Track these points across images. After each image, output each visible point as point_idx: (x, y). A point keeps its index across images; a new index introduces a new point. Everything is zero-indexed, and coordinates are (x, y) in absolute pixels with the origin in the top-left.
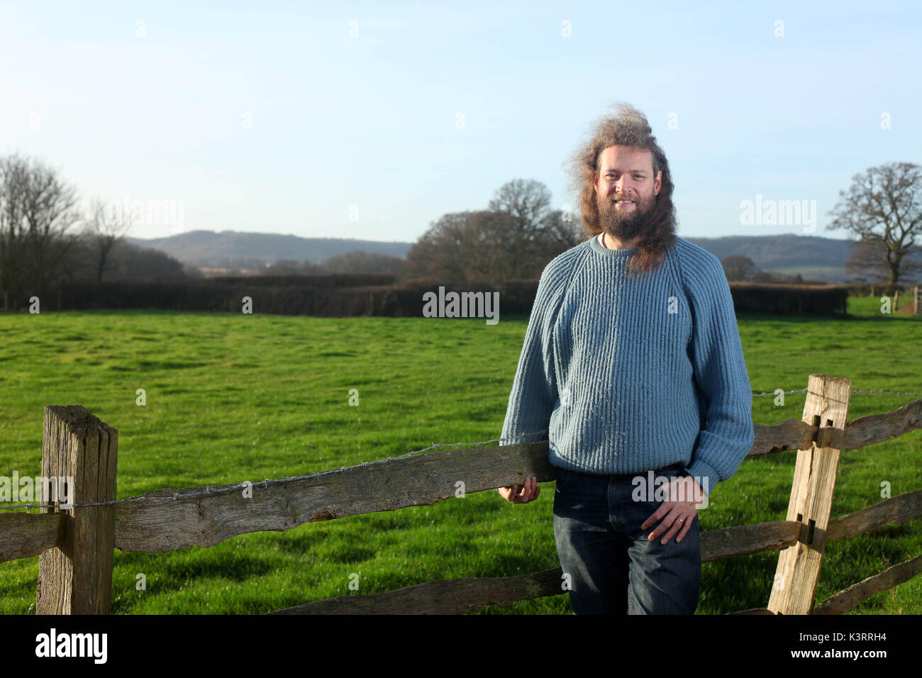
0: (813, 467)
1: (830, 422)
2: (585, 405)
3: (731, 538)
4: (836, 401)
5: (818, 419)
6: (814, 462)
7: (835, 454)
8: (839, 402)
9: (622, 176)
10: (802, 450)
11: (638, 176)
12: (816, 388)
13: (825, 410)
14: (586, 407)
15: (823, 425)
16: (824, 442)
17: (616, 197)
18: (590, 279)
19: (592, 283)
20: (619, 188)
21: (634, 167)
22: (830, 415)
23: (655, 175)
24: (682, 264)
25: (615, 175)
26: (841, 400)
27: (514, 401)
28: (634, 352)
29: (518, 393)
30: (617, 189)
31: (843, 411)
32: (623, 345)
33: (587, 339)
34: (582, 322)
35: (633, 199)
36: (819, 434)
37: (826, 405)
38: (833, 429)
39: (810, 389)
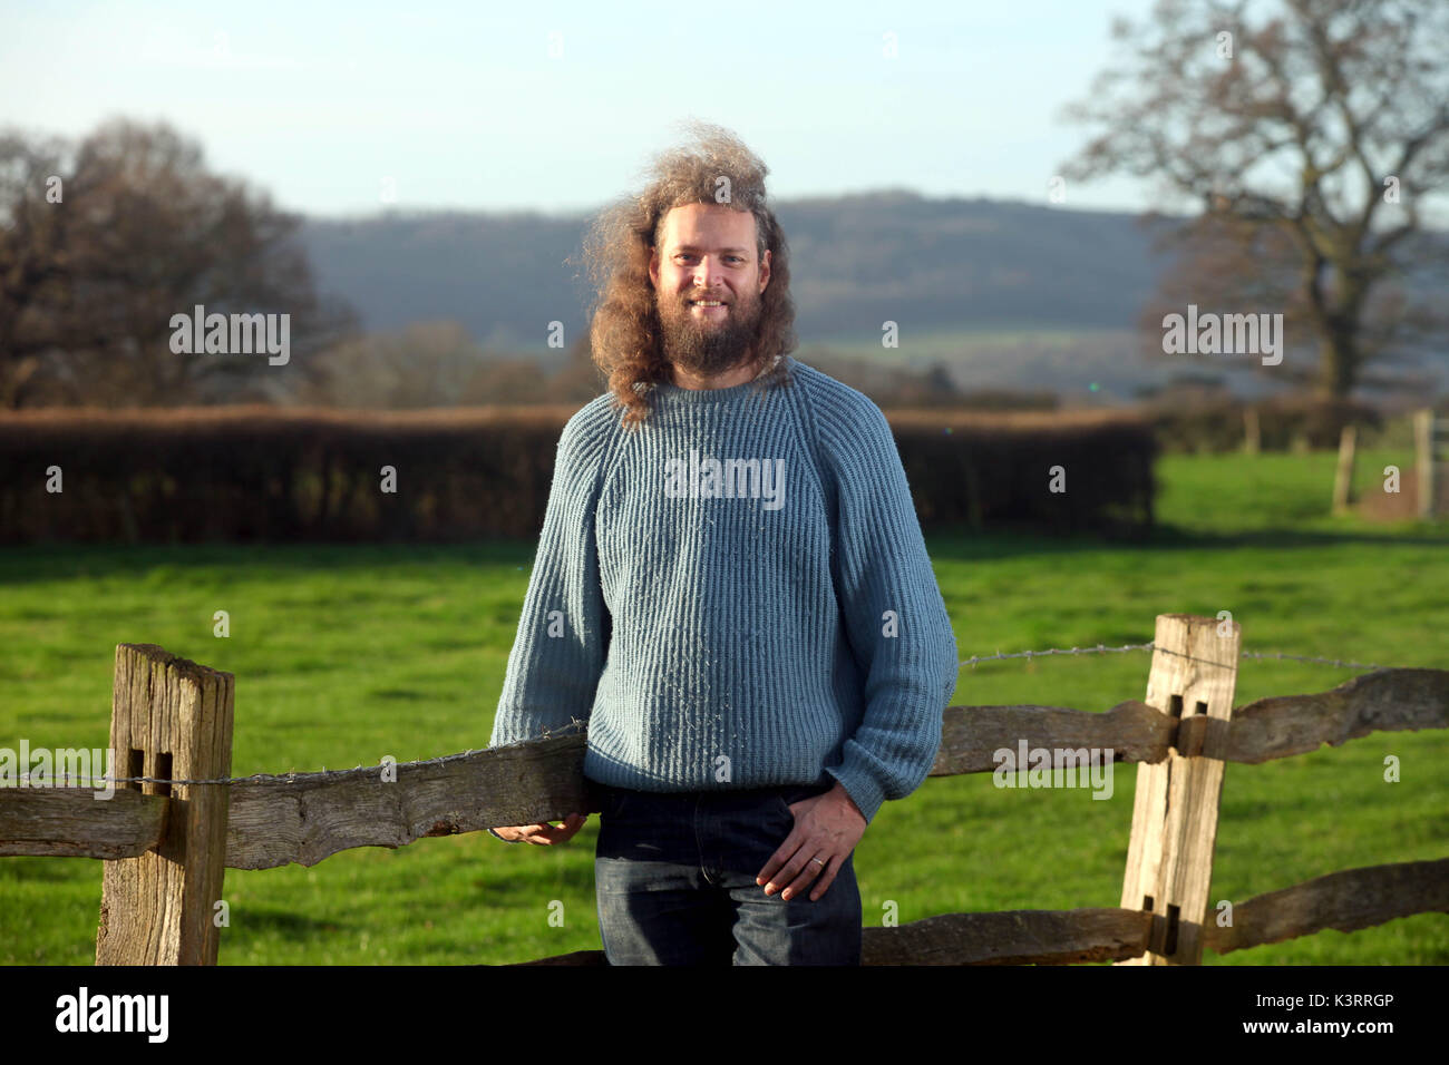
0: (1172, 798)
1: (1202, 707)
2: (650, 670)
3: (1026, 928)
4: (1212, 663)
5: (1177, 702)
6: (1173, 788)
7: (1215, 769)
8: (1219, 665)
9: (705, 257)
10: (1148, 763)
11: (733, 259)
12: (1172, 639)
13: (1192, 683)
14: (653, 673)
15: (1189, 711)
16: (1192, 745)
17: (694, 295)
18: (652, 444)
19: (655, 451)
20: (700, 279)
21: (727, 243)
22: (1202, 693)
23: (760, 257)
24: (816, 415)
25: (690, 255)
26: (1223, 663)
27: (517, 667)
28: (733, 575)
29: (524, 653)
30: (696, 281)
31: (1227, 683)
32: (712, 562)
33: (653, 554)
34: (642, 522)
35: (723, 298)
36: (1183, 730)
37: (1193, 673)
38: (1209, 720)
39: (1159, 642)
